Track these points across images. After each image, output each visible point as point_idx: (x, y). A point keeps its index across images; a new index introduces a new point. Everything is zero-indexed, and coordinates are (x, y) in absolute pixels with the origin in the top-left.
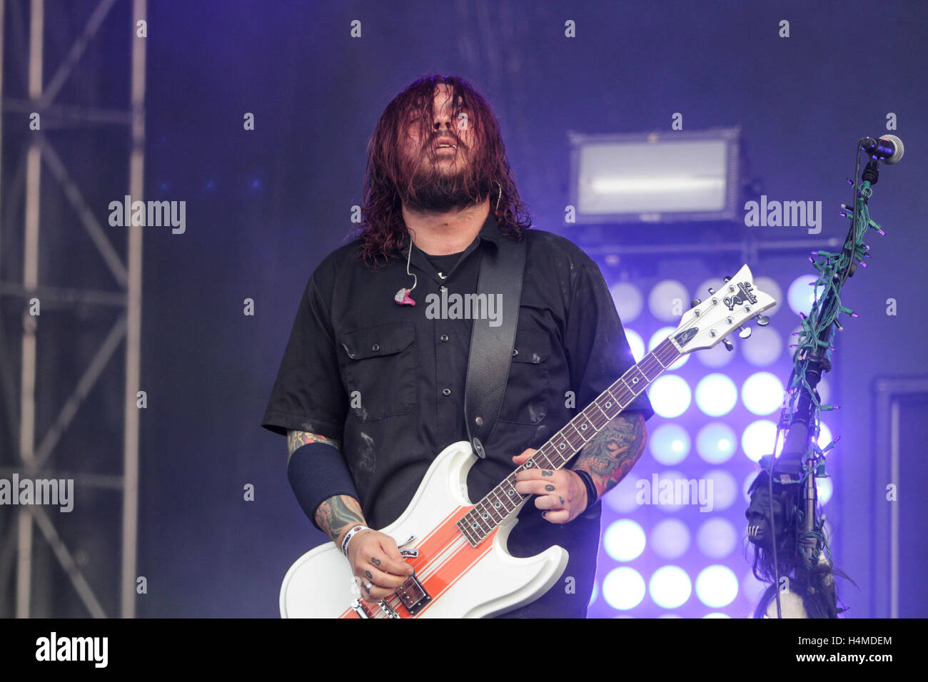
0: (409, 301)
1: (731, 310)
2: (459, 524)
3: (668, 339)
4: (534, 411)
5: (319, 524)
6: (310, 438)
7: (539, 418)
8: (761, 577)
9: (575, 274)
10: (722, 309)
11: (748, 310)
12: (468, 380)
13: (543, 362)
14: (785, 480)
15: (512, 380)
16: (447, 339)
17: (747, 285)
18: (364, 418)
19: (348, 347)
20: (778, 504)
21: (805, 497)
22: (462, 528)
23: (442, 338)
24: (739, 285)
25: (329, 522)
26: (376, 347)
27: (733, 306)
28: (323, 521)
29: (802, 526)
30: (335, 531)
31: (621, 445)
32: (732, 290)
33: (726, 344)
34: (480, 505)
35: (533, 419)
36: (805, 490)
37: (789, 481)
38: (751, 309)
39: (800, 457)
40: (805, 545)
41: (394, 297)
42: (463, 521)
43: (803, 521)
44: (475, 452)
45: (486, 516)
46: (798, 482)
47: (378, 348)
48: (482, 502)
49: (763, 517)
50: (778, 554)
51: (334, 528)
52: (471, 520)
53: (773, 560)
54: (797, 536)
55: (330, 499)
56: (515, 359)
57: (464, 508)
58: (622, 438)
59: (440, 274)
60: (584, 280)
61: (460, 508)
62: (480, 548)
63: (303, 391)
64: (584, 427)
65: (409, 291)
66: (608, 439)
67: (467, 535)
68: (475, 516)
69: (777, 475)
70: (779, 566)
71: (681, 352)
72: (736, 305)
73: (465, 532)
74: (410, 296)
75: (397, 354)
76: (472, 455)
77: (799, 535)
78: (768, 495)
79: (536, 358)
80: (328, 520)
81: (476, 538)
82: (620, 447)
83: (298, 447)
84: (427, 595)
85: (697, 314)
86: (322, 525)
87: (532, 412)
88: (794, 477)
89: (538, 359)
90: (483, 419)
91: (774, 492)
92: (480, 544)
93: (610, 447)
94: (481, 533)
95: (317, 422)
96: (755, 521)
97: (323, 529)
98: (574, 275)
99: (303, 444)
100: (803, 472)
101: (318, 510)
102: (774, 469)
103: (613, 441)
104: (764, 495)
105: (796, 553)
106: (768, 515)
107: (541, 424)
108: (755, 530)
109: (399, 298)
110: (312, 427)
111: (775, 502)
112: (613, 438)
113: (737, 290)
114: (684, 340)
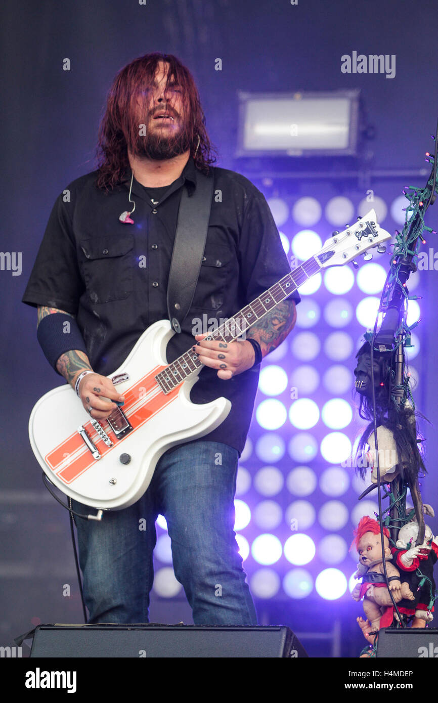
0: (129, 221)
1: (360, 240)
2: (157, 377)
3: (313, 257)
4: (214, 300)
5: (59, 370)
6: (54, 311)
7: (217, 306)
8: (365, 417)
9: (248, 201)
10: (353, 239)
11: (371, 241)
12: (171, 277)
13: (223, 266)
14: (382, 349)
15: (202, 279)
16: (157, 247)
17: (372, 223)
18: (96, 301)
19: (86, 250)
20: (377, 365)
21: (396, 361)
22: (158, 381)
23: (153, 247)
24: (367, 223)
25: (67, 368)
26: (106, 251)
27: (361, 238)
28: (63, 367)
29: (394, 381)
30: (72, 374)
31: (281, 321)
32: (361, 226)
33: (354, 264)
34: (172, 365)
35: (214, 306)
36: (396, 356)
37: (385, 350)
38: (373, 240)
39: (393, 333)
40: (395, 395)
41: (119, 217)
42: (160, 375)
43: (394, 377)
44: (173, 328)
45: (176, 373)
46: (392, 350)
47: (107, 252)
48: (174, 363)
49: (366, 374)
50: (376, 400)
51: (71, 371)
52: (165, 376)
53: (372, 405)
54: (390, 388)
55: (68, 352)
56: (204, 264)
57: (161, 366)
58: (282, 315)
59: (152, 200)
60: (254, 206)
61: (159, 366)
62: (170, 396)
63: (51, 279)
64: (249, 315)
65: (130, 213)
66: (273, 316)
67: (161, 385)
68: (169, 373)
69: (377, 345)
70: (377, 409)
71: (321, 267)
72: (363, 237)
73: (160, 383)
74: (131, 217)
75: (121, 256)
76: (171, 330)
77: (392, 387)
78: (370, 359)
79: (219, 263)
80: (66, 367)
81: (167, 387)
82: (280, 322)
83: (45, 316)
84: (130, 426)
85: (335, 241)
86: (61, 370)
87: (213, 301)
88: (388, 347)
89: (220, 264)
90: (180, 306)
91: (374, 357)
92: (170, 393)
93: (274, 322)
94: (171, 384)
95: (59, 301)
96: (360, 377)
97: (62, 374)
98: (246, 202)
99: (49, 314)
100: (395, 343)
101: (59, 361)
102: (374, 341)
103: (276, 318)
104: (367, 359)
105: (389, 401)
106: (370, 373)
107: (219, 309)
108: (360, 384)
109: (122, 218)
110: (56, 304)
111: (375, 364)
112: (276, 316)
113: (365, 227)
114: (324, 259)
